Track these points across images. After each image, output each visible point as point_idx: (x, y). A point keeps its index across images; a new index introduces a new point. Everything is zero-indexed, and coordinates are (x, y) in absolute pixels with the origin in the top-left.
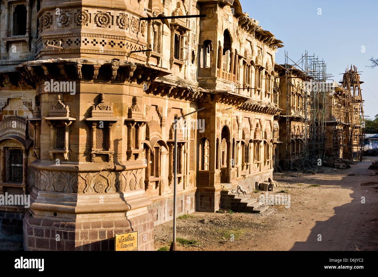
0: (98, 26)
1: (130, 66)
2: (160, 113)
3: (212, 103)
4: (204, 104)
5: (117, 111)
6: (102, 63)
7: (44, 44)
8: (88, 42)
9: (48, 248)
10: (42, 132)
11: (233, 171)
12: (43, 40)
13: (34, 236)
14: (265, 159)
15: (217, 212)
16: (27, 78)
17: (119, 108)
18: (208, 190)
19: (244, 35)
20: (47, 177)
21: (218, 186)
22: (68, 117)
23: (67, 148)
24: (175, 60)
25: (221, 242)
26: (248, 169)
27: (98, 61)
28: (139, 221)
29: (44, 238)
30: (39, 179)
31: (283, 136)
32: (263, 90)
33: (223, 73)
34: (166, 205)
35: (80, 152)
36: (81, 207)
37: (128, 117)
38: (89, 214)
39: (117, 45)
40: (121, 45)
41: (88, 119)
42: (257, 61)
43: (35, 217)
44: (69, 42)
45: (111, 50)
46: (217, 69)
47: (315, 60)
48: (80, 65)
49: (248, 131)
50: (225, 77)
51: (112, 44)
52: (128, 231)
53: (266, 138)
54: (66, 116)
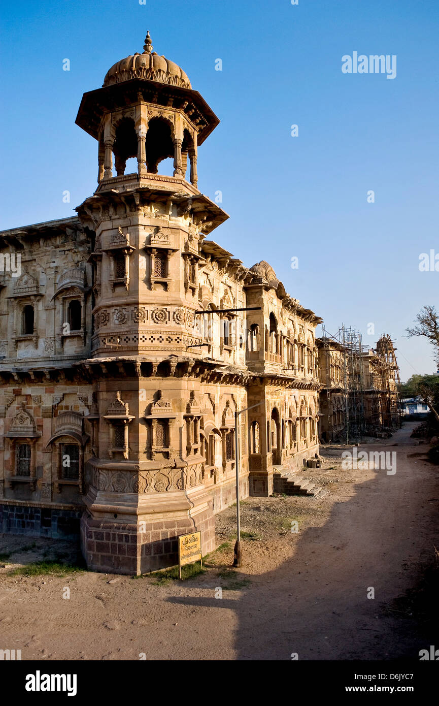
0: (155, 322)
1: (188, 362)
2: (213, 401)
3: (261, 386)
4: (254, 387)
5: (176, 407)
6: (161, 360)
7: (101, 341)
8: (146, 339)
9: (109, 552)
10: (101, 430)
11: (283, 451)
12: (100, 338)
13: (93, 539)
14: (311, 435)
15: (271, 496)
16: (84, 375)
17: (178, 403)
18: (260, 474)
19: (287, 315)
20: (105, 476)
21: (271, 469)
22: (127, 415)
23: (127, 447)
24: (225, 346)
25: (281, 534)
26: (296, 447)
27: (156, 358)
28: (200, 519)
29: (105, 541)
30: (98, 478)
31: (324, 408)
32: (306, 367)
33: (271, 355)
34: (221, 493)
35: (140, 451)
36: (142, 508)
37: (187, 412)
38: (151, 515)
39: (174, 340)
40: (178, 340)
41: (148, 417)
42: (299, 339)
43: (94, 518)
44: (127, 340)
45: (167, 346)
46: (265, 352)
47: (352, 332)
48: (139, 364)
49: (294, 409)
50: (272, 359)
51: (169, 340)
52: (190, 532)
53: (311, 414)
54: (125, 414)
